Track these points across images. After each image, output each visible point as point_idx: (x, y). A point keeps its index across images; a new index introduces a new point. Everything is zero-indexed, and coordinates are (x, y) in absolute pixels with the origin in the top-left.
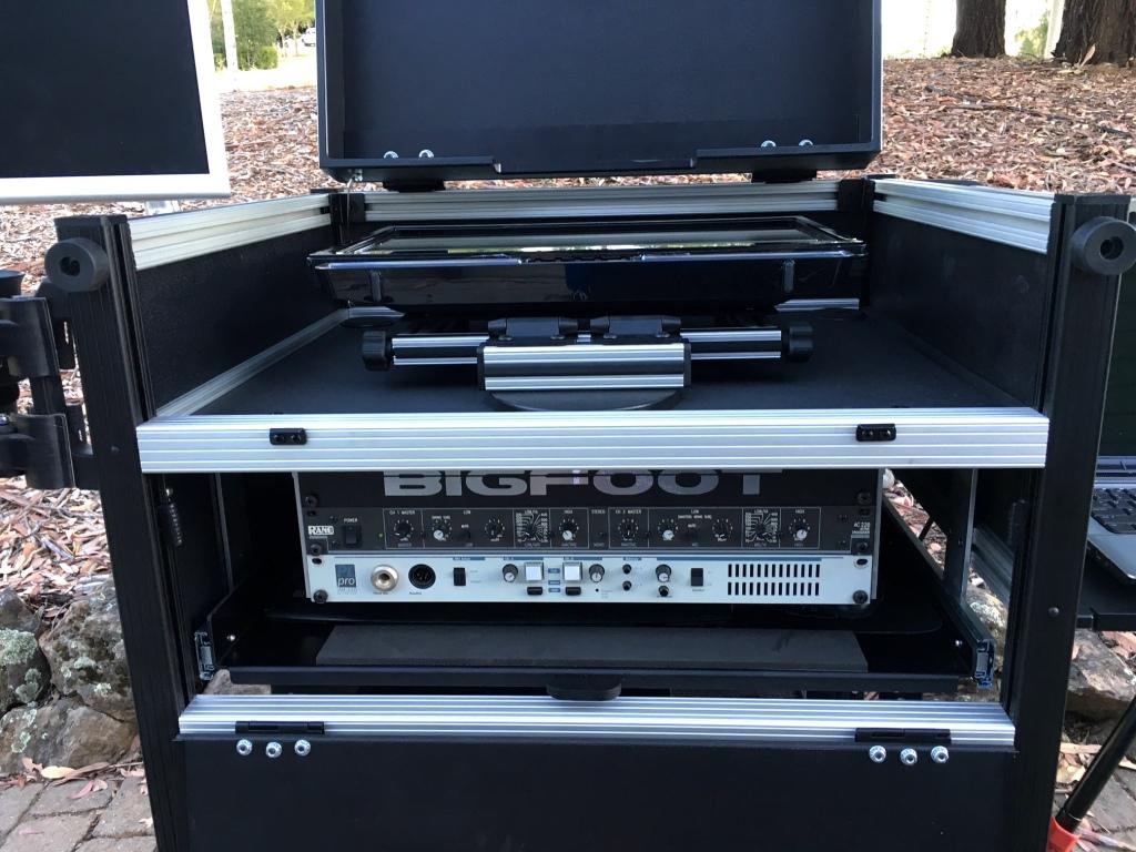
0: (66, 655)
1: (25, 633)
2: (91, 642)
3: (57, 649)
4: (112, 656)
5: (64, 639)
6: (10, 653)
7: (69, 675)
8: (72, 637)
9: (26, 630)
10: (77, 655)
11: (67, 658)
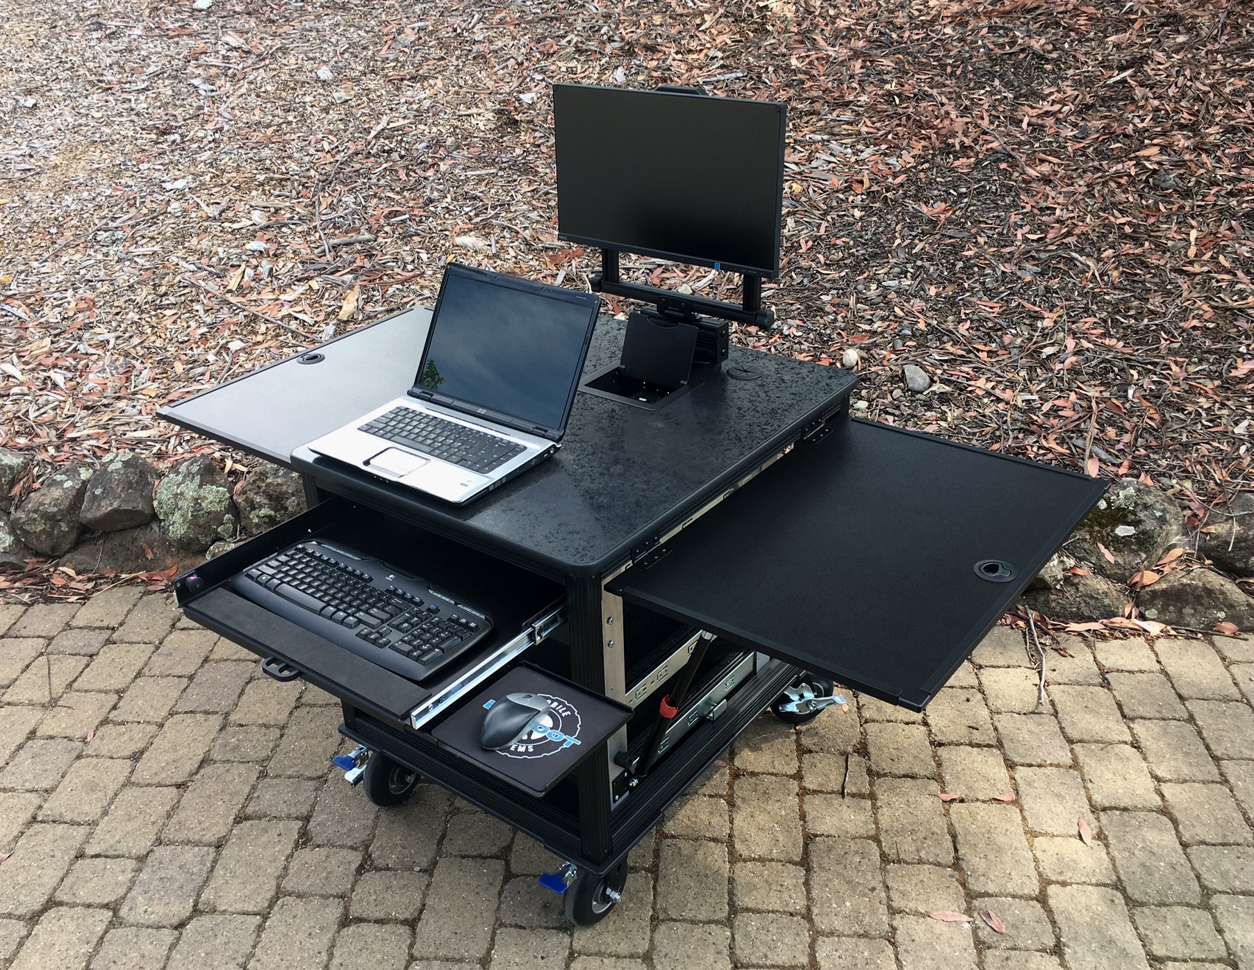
0: (253, 506)
1: (221, 489)
2: (270, 497)
3: (246, 500)
4: (286, 509)
5: (251, 495)
6: (211, 502)
7: (256, 520)
8: (256, 493)
9: (220, 486)
10: (261, 507)
11: (253, 508)
